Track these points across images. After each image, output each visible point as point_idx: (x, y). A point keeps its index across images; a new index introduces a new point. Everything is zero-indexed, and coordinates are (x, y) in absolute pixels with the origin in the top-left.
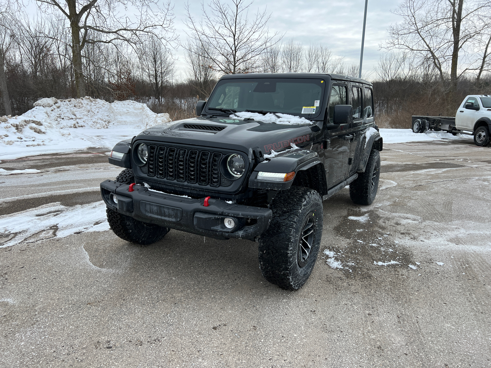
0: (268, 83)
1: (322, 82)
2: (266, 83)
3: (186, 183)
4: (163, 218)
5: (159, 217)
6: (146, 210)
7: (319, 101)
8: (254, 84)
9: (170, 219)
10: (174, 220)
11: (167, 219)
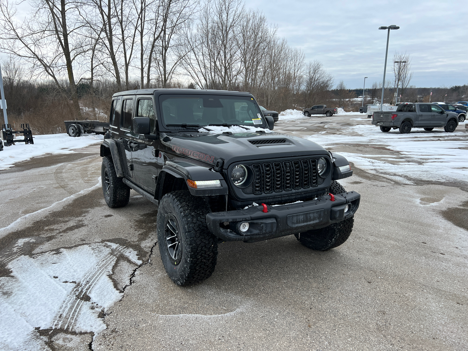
0: (212, 99)
1: (252, 99)
2: (210, 99)
3: (294, 191)
4: (309, 223)
5: (305, 224)
6: (292, 222)
7: (259, 114)
8: (200, 100)
9: (315, 222)
10: (317, 221)
11: (312, 222)
